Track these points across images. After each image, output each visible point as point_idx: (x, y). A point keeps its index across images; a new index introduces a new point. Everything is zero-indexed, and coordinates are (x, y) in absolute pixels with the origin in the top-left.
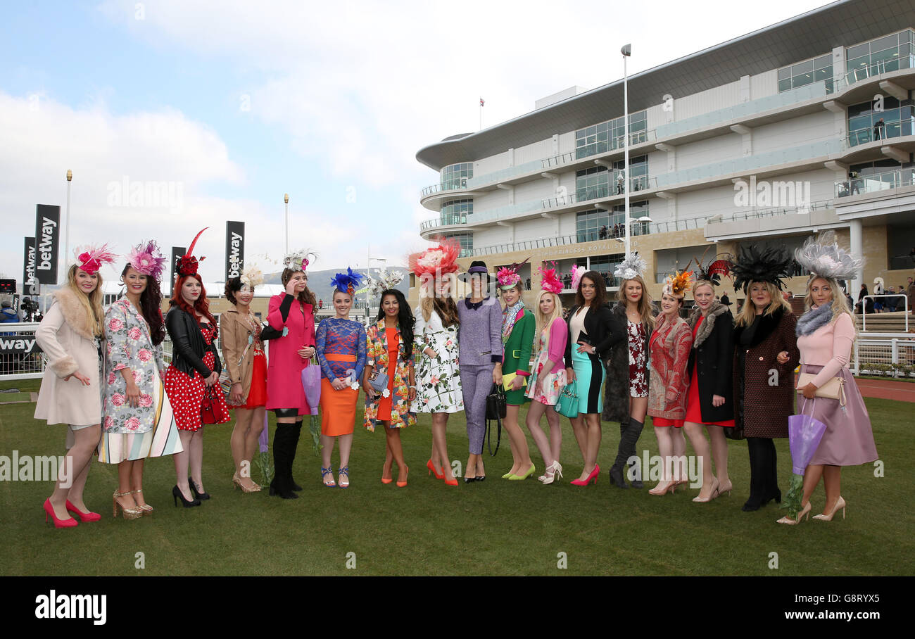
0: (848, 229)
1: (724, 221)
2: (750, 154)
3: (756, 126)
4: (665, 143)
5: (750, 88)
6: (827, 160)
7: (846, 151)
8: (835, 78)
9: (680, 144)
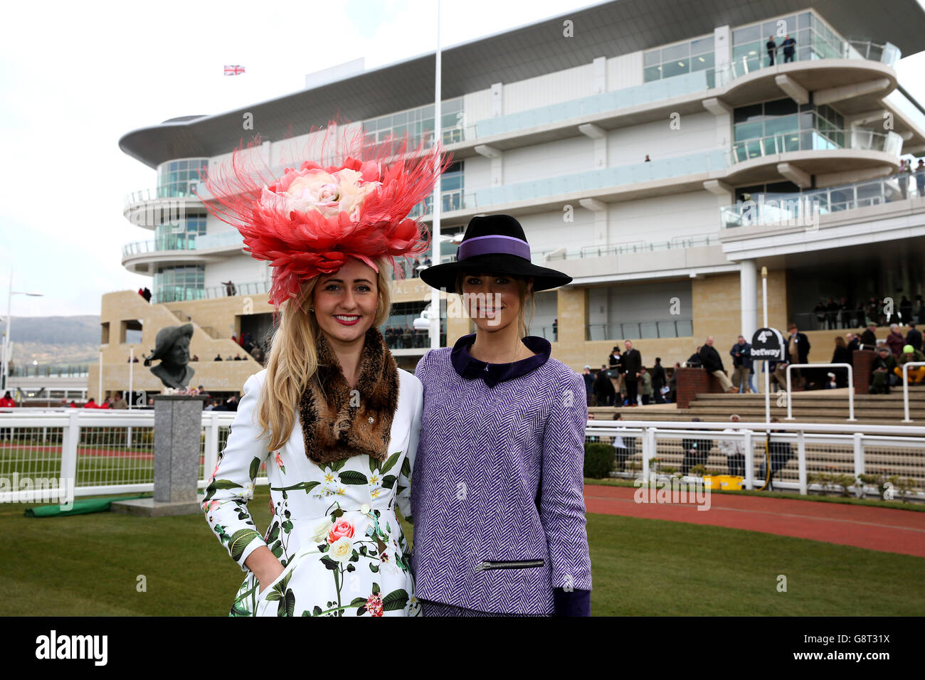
0: (736, 275)
1: (568, 258)
2: (604, 167)
3: (614, 127)
4: (489, 145)
5: (606, 76)
6: (706, 178)
7: (732, 167)
8: (717, 68)
9: (509, 148)
